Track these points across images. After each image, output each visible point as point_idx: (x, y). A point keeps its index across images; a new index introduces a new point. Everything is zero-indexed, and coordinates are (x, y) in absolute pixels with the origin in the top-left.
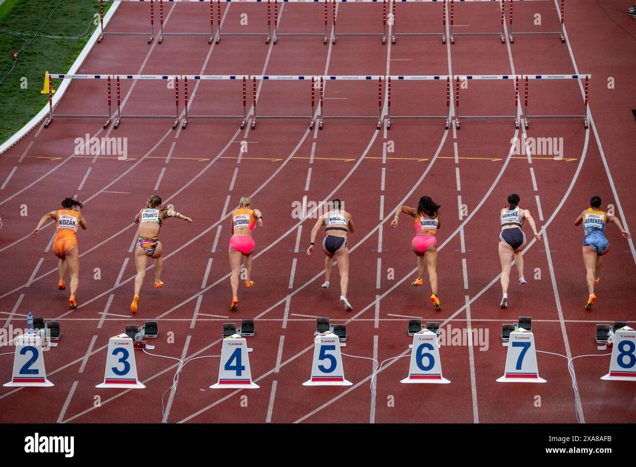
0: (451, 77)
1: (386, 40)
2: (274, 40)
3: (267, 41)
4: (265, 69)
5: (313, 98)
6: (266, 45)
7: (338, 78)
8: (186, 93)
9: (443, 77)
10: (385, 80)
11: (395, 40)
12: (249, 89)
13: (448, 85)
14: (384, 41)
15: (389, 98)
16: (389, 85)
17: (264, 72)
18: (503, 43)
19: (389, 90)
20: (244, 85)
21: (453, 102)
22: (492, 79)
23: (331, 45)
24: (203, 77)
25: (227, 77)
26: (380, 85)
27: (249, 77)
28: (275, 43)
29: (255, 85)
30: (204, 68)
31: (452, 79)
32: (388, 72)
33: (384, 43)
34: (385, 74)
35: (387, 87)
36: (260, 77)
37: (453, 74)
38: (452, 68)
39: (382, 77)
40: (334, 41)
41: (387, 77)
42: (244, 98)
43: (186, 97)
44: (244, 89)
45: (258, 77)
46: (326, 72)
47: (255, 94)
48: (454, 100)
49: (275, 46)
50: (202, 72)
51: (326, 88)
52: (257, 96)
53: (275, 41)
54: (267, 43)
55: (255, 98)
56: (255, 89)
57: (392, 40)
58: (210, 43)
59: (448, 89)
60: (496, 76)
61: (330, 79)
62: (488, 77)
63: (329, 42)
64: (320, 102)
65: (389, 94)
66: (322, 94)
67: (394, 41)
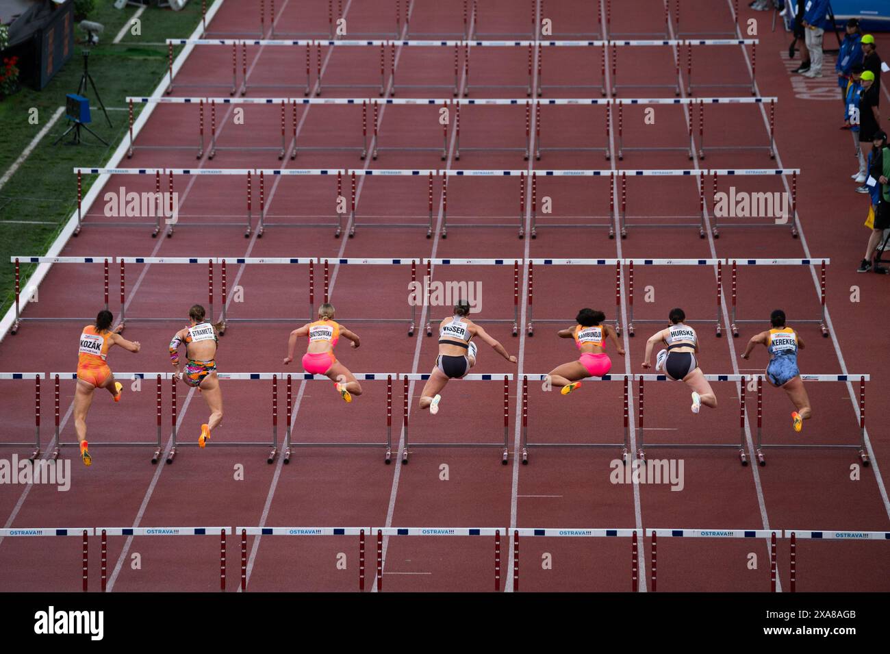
0: (639, 531)
1: (509, 455)
2: (285, 455)
3: (271, 457)
4: (265, 513)
5: (362, 572)
6: (268, 466)
7: (413, 531)
8: (104, 564)
9: (625, 533)
10: (507, 537)
11: (528, 456)
12: (233, 553)
13: (635, 548)
14: (505, 458)
15: (516, 573)
16: (516, 548)
17: (263, 521)
18: (745, 464)
19: (516, 556)
20: (223, 546)
21: (645, 582)
22: (723, 536)
23: (398, 466)
24: (138, 531)
25: (189, 531)
26: (498, 547)
27: (234, 530)
28: (286, 462)
29: (244, 546)
30: (141, 513)
31: (642, 535)
32: (513, 521)
33: (505, 463)
34: (507, 526)
35: (512, 552)
36: (255, 531)
37: (644, 527)
38: (642, 514)
39: (502, 531)
40: (405, 458)
41: (512, 531)
42: (223, 572)
43: (104, 573)
44: (223, 555)
45: (251, 531)
46: (389, 520)
47: (244, 564)
48: (647, 578)
49: (287, 467)
50: (137, 521)
51: (388, 552)
52: (249, 568)
53: (287, 458)
54: (270, 462)
55: (244, 572)
56: (244, 555)
57: (521, 456)
58: (155, 462)
59: (635, 557)
60: (732, 531)
61: (396, 534)
62: (714, 533)
63: (396, 459)
64: (376, 579)
65: (516, 564)
66: (380, 564)
67: (525, 458)
